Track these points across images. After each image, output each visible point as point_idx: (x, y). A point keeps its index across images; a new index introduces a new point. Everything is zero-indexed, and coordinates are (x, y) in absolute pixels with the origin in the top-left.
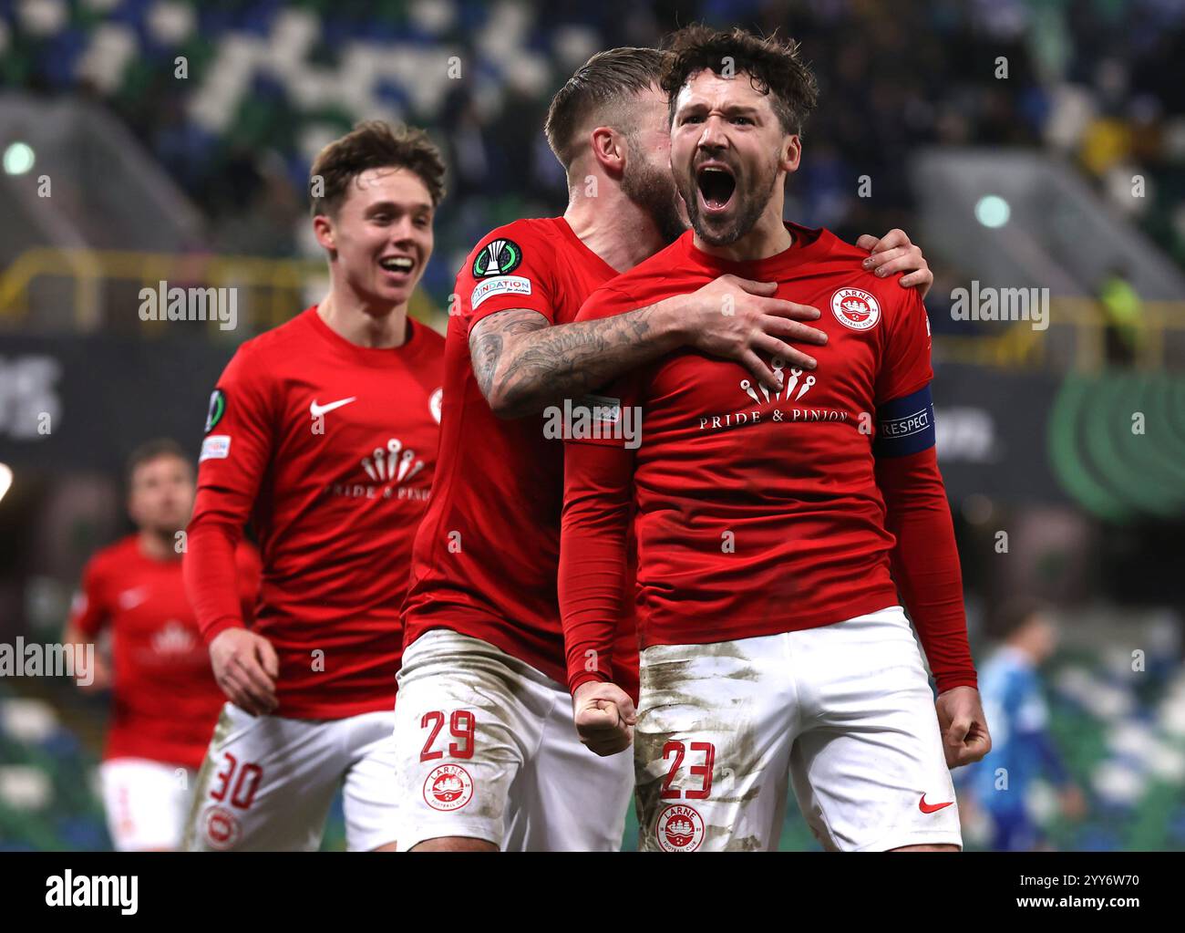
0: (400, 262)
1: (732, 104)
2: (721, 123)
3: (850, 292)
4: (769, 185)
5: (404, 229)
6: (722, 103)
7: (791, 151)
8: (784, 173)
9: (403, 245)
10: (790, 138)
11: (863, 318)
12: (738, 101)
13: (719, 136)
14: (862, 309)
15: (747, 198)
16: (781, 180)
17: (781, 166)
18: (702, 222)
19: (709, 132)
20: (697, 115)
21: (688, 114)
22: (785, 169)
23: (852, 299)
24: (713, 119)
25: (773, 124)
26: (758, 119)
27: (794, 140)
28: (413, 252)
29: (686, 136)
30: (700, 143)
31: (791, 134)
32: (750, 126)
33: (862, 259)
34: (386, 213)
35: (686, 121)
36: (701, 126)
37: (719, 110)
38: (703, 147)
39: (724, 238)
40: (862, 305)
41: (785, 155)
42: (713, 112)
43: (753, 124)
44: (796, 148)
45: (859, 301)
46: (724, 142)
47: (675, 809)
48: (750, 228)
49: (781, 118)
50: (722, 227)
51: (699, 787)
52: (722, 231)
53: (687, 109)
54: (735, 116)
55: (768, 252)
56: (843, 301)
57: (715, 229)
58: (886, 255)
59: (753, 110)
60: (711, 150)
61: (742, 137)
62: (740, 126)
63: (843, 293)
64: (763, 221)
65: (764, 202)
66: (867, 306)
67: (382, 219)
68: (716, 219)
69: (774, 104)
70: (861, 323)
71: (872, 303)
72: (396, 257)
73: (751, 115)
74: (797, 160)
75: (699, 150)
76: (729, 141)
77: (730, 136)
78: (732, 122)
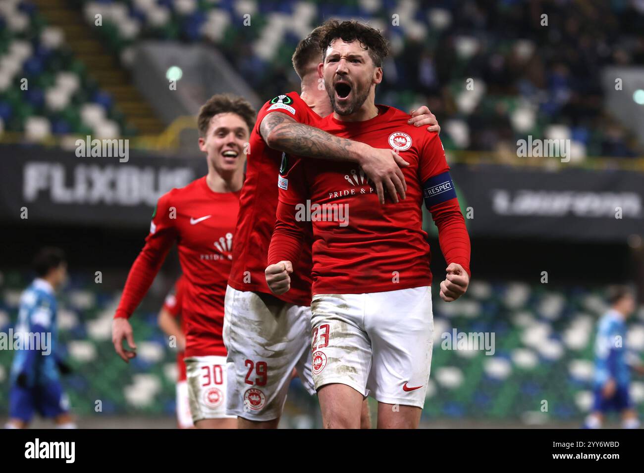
0: (230, 153)
1: (351, 54)
2: (346, 62)
3: (399, 134)
4: (368, 90)
5: (231, 137)
6: (346, 54)
7: (378, 75)
8: (375, 85)
9: (230, 145)
10: (377, 69)
11: (403, 145)
12: (354, 53)
13: (345, 68)
14: (403, 141)
15: (356, 96)
16: (373, 88)
17: (373, 81)
18: (337, 105)
19: (341, 66)
20: (336, 59)
21: (332, 58)
22: (375, 83)
23: (399, 137)
24: (343, 60)
25: (369, 62)
26: (363, 60)
27: (379, 70)
28: (236, 149)
29: (330, 67)
30: (337, 71)
31: (378, 67)
32: (359, 63)
33: (407, 120)
34: (223, 132)
35: (330, 61)
36: (337, 63)
37: (345, 57)
38: (338, 73)
39: (346, 112)
40: (404, 139)
41: (375, 76)
42: (342, 57)
43: (360, 62)
44: (380, 73)
45: (402, 137)
46: (346, 71)
47: (315, 355)
48: (358, 108)
49: (373, 60)
50: (345, 106)
51: (324, 343)
52: (345, 108)
53: (330, 56)
54: (352, 59)
55: (366, 118)
56: (395, 138)
57: (343, 107)
58: (418, 117)
59: (360, 56)
60: (342, 74)
61: (355, 68)
62: (354, 63)
63: (395, 134)
64: (365, 105)
65: (365, 98)
66: (406, 139)
67: (221, 135)
68: (343, 103)
69: (370, 54)
70: (402, 147)
71: (409, 139)
72: (228, 151)
73: (359, 58)
74: (381, 79)
75: (336, 74)
76: (349, 70)
77: (350, 68)
78: (351, 62)
